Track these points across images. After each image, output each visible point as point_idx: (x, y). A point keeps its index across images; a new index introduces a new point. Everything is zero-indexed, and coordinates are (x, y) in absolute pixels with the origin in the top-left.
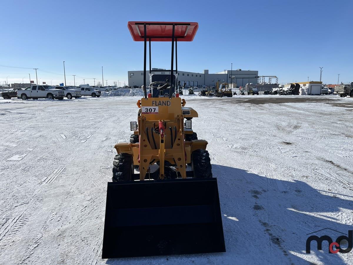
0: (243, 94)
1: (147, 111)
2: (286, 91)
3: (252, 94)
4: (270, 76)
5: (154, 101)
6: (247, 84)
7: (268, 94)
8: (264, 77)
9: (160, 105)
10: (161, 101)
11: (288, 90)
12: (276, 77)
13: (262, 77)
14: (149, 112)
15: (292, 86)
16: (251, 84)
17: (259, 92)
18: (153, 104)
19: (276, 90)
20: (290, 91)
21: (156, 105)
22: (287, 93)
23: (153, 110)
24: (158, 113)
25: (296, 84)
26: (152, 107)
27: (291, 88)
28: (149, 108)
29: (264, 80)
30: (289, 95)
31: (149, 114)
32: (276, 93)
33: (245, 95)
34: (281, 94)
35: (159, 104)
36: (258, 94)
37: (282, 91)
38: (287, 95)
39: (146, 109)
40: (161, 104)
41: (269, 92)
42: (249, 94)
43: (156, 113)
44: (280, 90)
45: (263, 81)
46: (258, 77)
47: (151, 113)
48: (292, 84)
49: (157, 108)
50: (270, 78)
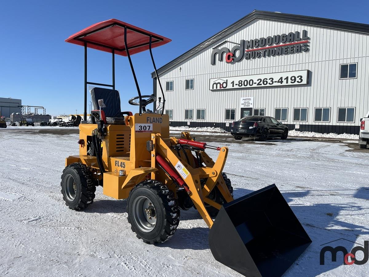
0: (14, 125)
1: (141, 129)
2: (68, 123)
3: (26, 125)
4: (36, 107)
5: (149, 118)
6: (12, 114)
7: (44, 126)
8: (29, 107)
9: (154, 123)
10: (155, 117)
11: (69, 121)
12: (43, 108)
13: (27, 108)
14: (143, 130)
15: (73, 117)
16: (17, 113)
17: (34, 124)
18: (148, 121)
19: (55, 121)
20: (72, 122)
21: (151, 122)
22: (69, 124)
23: (148, 128)
24: (152, 131)
25: (77, 115)
26: (146, 125)
27: (73, 120)
28: (143, 125)
29: (29, 110)
30: (71, 126)
31: (144, 132)
32: (55, 124)
33: (16, 126)
34: (62, 126)
35: (153, 121)
36: (33, 125)
37: (63, 123)
38: (70, 126)
39: (140, 126)
40: (155, 121)
41: (46, 123)
42: (21, 125)
43: (150, 131)
44: (60, 121)
45: (29, 112)
46: (22, 106)
47: (145, 131)
48: (73, 115)
49: (151, 125)
50: (35, 109)
